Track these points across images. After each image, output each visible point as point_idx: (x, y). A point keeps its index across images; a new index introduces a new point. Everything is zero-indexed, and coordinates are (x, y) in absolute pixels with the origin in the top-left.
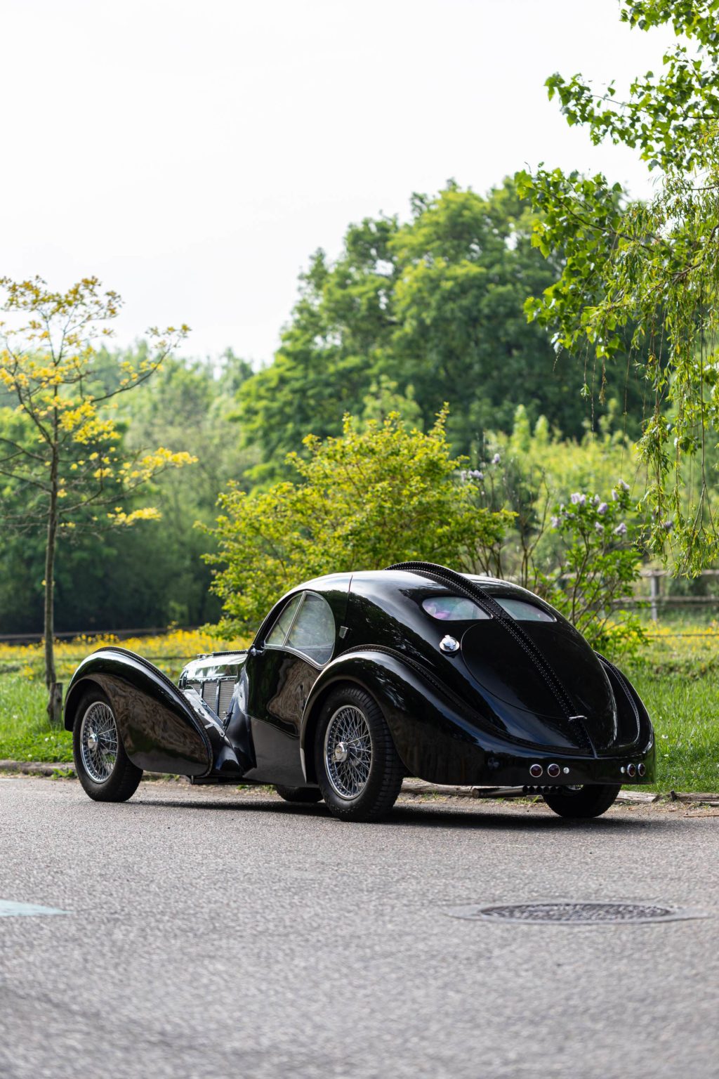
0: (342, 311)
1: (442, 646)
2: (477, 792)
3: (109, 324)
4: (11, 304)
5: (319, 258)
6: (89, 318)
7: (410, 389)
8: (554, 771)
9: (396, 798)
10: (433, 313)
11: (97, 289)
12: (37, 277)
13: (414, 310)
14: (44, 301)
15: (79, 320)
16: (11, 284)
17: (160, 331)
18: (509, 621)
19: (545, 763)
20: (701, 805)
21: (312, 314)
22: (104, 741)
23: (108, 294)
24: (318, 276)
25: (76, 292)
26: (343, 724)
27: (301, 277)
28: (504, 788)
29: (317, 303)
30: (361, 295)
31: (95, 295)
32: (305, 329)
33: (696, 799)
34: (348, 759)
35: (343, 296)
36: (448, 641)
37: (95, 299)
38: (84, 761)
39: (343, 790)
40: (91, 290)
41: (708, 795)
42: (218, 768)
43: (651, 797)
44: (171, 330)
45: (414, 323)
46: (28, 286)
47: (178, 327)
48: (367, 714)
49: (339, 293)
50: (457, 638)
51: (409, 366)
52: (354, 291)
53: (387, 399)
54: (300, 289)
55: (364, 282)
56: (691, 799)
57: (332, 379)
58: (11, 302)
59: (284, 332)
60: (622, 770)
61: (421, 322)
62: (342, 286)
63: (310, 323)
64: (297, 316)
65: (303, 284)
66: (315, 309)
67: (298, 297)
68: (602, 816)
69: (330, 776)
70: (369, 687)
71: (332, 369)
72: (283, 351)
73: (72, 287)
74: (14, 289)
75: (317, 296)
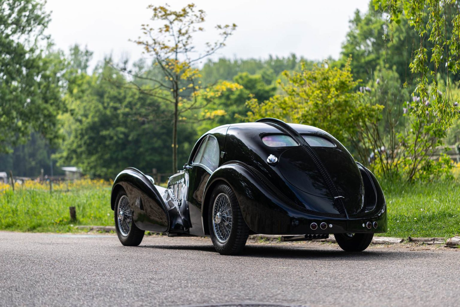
0: (366, 35)
1: (268, 161)
2: (283, 239)
3: (201, 25)
4: (155, 17)
5: (357, 13)
6: (192, 22)
7: (395, 67)
8: (324, 226)
9: (245, 242)
10: (405, 35)
11: (194, 9)
12: (166, 4)
13: (397, 34)
14: (170, 14)
15: (187, 24)
16: (154, 8)
17: (222, 27)
18: (308, 146)
19: (319, 222)
20: (423, 244)
21: (355, 37)
22: (126, 215)
23: (200, 11)
24: (357, 20)
25: (184, 10)
26: (220, 203)
27: (350, 21)
28: (297, 236)
29: (357, 32)
30: (375, 28)
31: (193, 12)
32: (352, 43)
33: (421, 241)
34: (221, 222)
35: (367, 29)
36: (272, 157)
37: (193, 13)
38: (119, 226)
39: (221, 238)
40: (191, 9)
41: (426, 238)
42: (173, 228)
43: (399, 240)
44: (227, 26)
45: (397, 39)
46: (162, 8)
47: (231, 25)
48: (230, 197)
49: (365, 28)
50: (276, 156)
51: (396, 58)
52: (372, 27)
53: (384, 72)
54: (350, 27)
55: (376, 22)
56: (418, 241)
57: (364, 65)
58: (155, 15)
59: (343, 46)
60: (363, 225)
61: (400, 39)
62: (367, 24)
63: (353, 40)
64: (349, 38)
65: (351, 24)
66: (356, 35)
67: (348, 30)
68: (366, 250)
69: (215, 230)
70: (230, 183)
71: (363, 60)
72: (342, 53)
73: (182, 8)
74: (155, 10)
75: (356, 29)
